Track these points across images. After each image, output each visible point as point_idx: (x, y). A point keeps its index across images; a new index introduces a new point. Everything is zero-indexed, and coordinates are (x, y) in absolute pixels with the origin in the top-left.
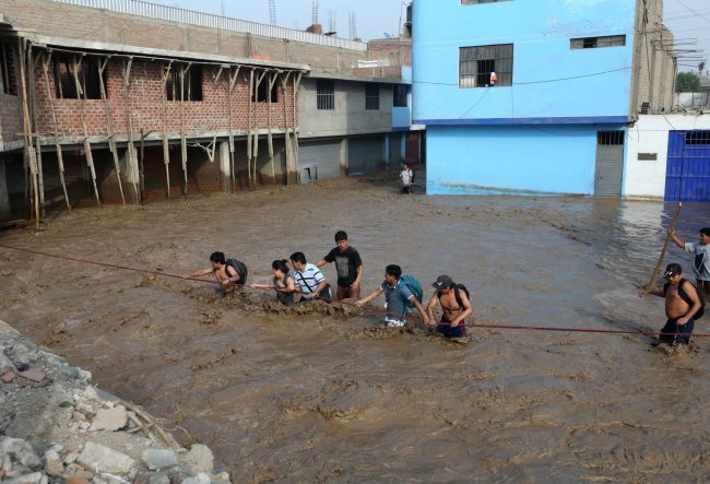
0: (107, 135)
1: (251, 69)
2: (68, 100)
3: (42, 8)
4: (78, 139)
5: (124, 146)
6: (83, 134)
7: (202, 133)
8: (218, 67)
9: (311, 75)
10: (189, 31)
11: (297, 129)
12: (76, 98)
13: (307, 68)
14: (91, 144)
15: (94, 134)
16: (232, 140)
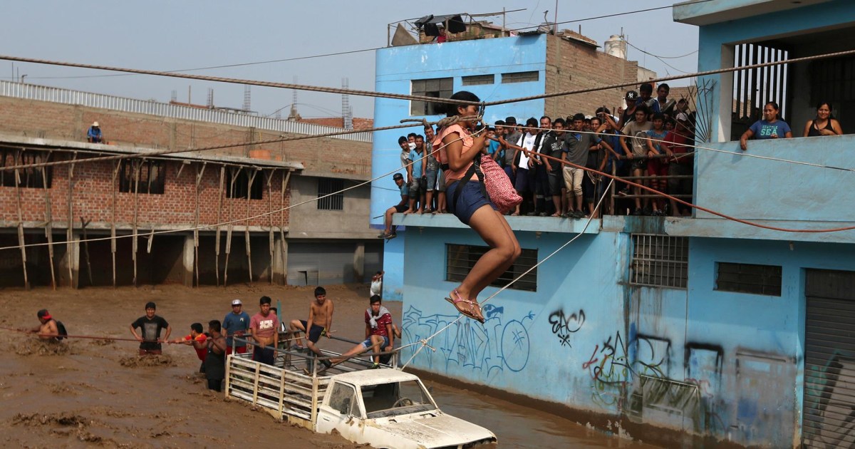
0: (44, 221)
1: (222, 166)
2: (6, 188)
3: (12, 105)
4: (13, 223)
5: (64, 233)
6: (18, 219)
7: (159, 225)
8: (181, 163)
9: (304, 173)
10: (175, 125)
11: (286, 229)
12: (15, 186)
13: (300, 166)
14: (24, 229)
15: (30, 219)
16: (196, 234)
